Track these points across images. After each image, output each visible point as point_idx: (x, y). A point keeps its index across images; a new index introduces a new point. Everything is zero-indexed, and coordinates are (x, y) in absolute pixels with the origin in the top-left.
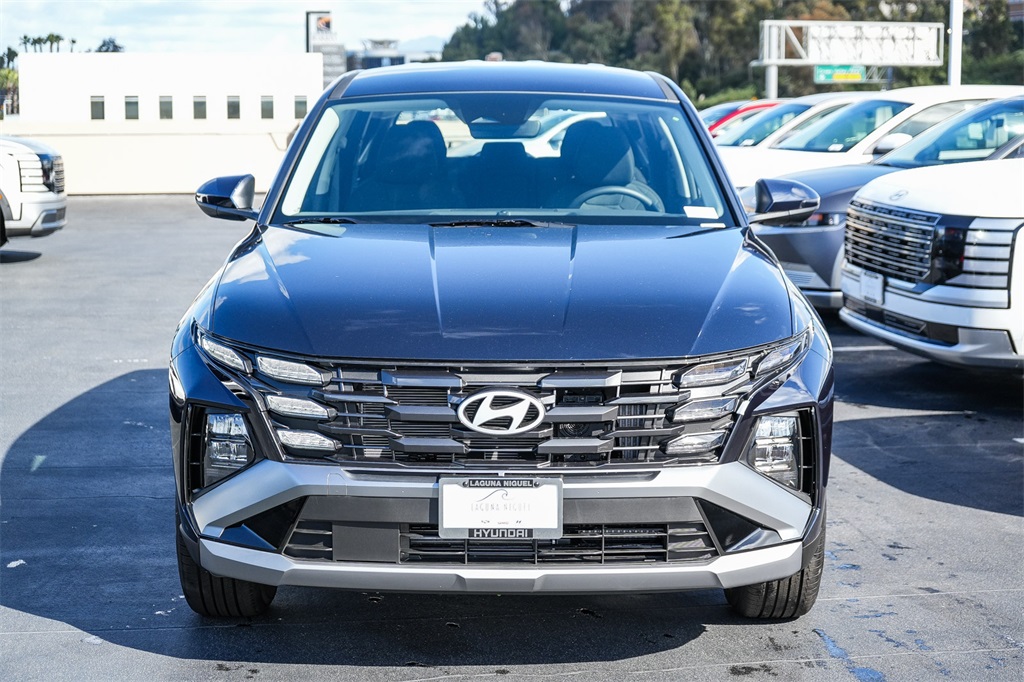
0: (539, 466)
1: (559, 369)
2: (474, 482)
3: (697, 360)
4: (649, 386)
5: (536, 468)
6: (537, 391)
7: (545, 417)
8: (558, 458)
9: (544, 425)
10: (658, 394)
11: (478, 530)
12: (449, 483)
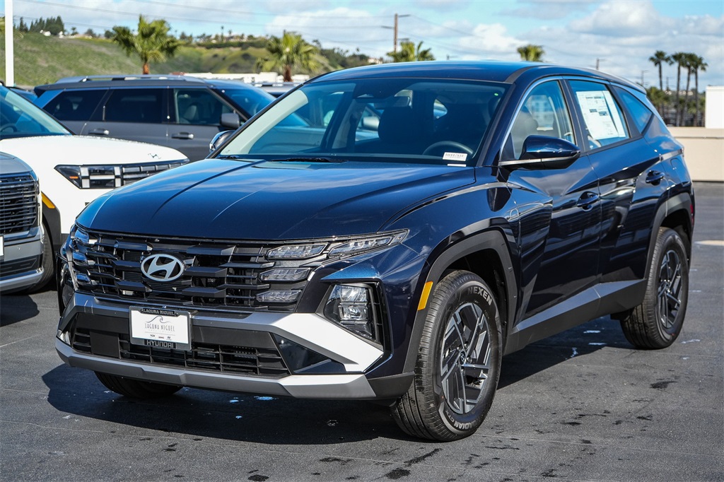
0: (184, 303)
1: (202, 242)
2: (146, 309)
3: (281, 242)
4: (250, 257)
5: (182, 305)
6: (182, 256)
7: (184, 271)
8: (197, 300)
9: (184, 277)
10: (255, 263)
11: (149, 340)
12: (134, 310)
